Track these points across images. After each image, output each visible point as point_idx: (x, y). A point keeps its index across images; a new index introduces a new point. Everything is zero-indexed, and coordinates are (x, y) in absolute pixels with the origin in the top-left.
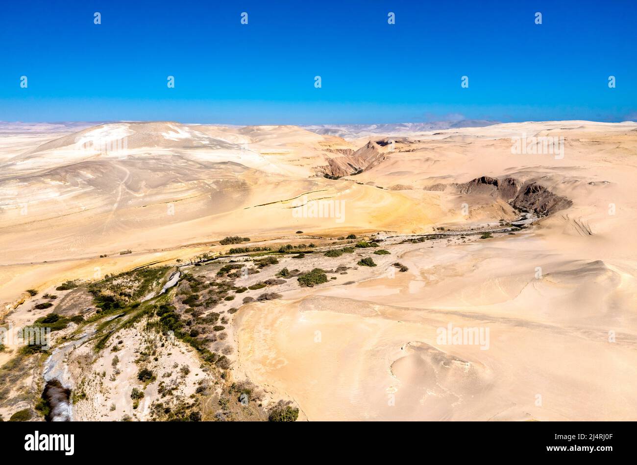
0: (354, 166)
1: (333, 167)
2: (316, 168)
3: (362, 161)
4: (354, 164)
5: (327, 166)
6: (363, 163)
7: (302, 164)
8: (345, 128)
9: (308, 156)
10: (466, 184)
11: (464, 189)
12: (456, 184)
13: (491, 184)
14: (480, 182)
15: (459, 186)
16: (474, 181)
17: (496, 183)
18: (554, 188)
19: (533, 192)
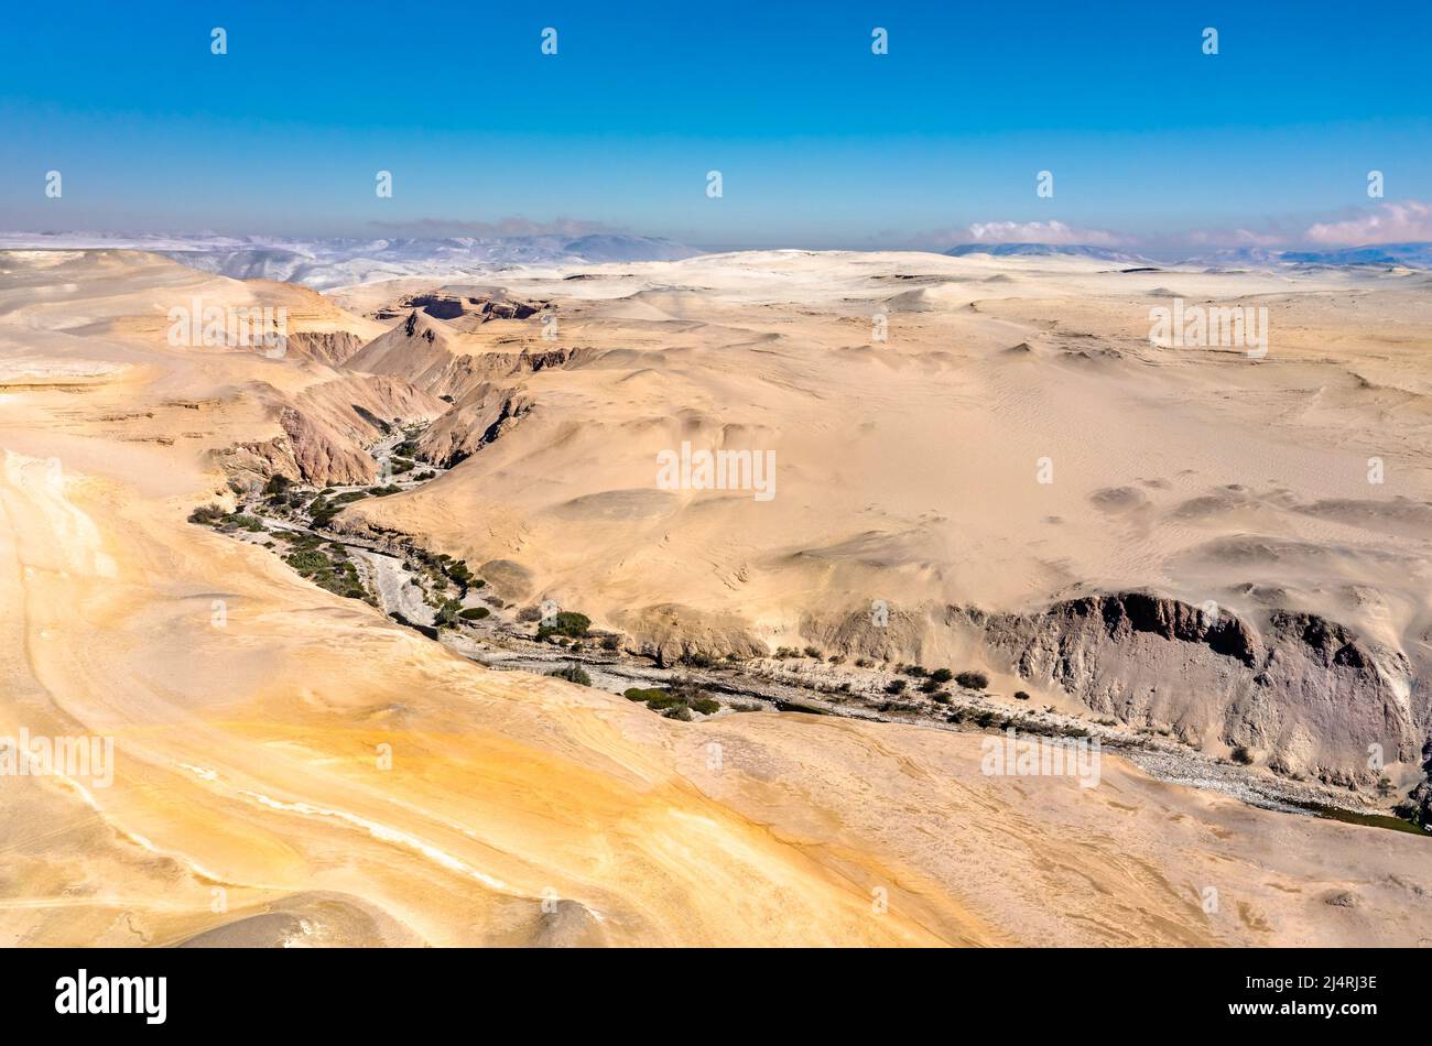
0: (378, 415)
1: (303, 443)
2: (228, 453)
3: (403, 394)
4: (375, 405)
5: (275, 443)
6: (408, 397)
7: (167, 436)
8: (308, 246)
9: (192, 398)
10: (1035, 619)
11: (1037, 651)
12: (975, 615)
13: (1194, 638)
14: (1125, 622)
15: (994, 622)
16: (1081, 607)
17: (1229, 639)
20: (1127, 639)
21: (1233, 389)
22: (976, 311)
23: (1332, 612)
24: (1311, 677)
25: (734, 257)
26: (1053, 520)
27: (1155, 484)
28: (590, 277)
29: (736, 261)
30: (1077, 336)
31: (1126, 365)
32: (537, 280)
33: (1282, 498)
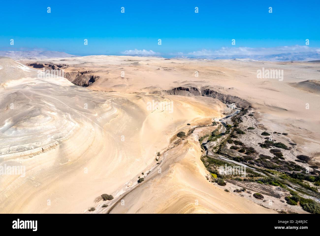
10: (171, 90)
11: (172, 93)
12: (166, 91)
13: (185, 90)
14: (179, 89)
15: (167, 91)
16: (175, 89)
17: (188, 90)
18: (219, 91)
19: (211, 93)
20: (179, 91)
21: (185, 73)
22: (149, 65)
23: (195, 87)
24: (194, 92)
25: (94, 56)
26: (170, 84)
27: (179, 81)
28: (66, 60)
29: (95, 57)
30: (165, 68)
31: (172, 71)
32: (54, 61)
33: (191, 81)
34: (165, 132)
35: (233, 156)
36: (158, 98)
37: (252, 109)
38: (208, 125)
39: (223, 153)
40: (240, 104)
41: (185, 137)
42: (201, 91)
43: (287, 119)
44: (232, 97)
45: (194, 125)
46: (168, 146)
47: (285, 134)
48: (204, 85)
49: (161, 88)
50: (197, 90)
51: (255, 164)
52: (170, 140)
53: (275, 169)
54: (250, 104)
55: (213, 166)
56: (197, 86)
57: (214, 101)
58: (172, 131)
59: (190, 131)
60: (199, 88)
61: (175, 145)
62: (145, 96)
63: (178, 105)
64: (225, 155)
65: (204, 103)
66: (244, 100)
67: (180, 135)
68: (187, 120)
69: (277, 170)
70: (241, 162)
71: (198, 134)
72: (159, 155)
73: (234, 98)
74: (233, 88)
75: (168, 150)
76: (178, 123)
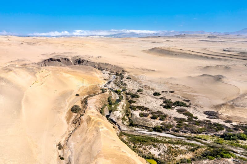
10: (41, 62)
11: (42, 65)
12: (35, 63)
13: (56, 61)
14: (50, 61)
15: (37, 64)
16: (46, 60)
17: (59, 60)
18: (90, 60)
19: (82, 62)
23: (66, 57)
24: (66, 62)
26: (38, 57)
27: (47, 53)
30: (28, 42)
31: (37, 45)
33: (59, 53)
34: (55, 109)
35: (151, 126)
36: (33, 69)
37: (126, 72)
38: (97, 93)
39: (138, 125)
40: (112, 70)
41: (81, 111)
42: (73, 61)
43: (160, 78)
44: (103, 64)
45: (84, 95)
46: (68, 129)
47: (172, 92)
48: (74, 55)
49: (29, 61)
50: (68, 60)
51: (179, 132)
52: (66, 119)
53: (203, 133)
54: (122, 69)
55: (141, 147)
56: (67, 57)
57: (90, 69)
58: (62, 106)
59: (82, 102)
60: (70, 58)
61: (75, 125)
62: (16, 68)
63: (58, 75)
64: (142, 126)
65: (82, 72)
66: (115, 66)
67: (75, 110)
68: (74, 90)
69: (205, 133)
70: (164, 132)
71: (95, 105)
72: (60, 147)
73: (105, 65)
74: (101, 56)
75: (70, 135)
76: (64, 96)
